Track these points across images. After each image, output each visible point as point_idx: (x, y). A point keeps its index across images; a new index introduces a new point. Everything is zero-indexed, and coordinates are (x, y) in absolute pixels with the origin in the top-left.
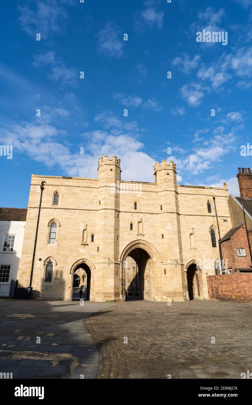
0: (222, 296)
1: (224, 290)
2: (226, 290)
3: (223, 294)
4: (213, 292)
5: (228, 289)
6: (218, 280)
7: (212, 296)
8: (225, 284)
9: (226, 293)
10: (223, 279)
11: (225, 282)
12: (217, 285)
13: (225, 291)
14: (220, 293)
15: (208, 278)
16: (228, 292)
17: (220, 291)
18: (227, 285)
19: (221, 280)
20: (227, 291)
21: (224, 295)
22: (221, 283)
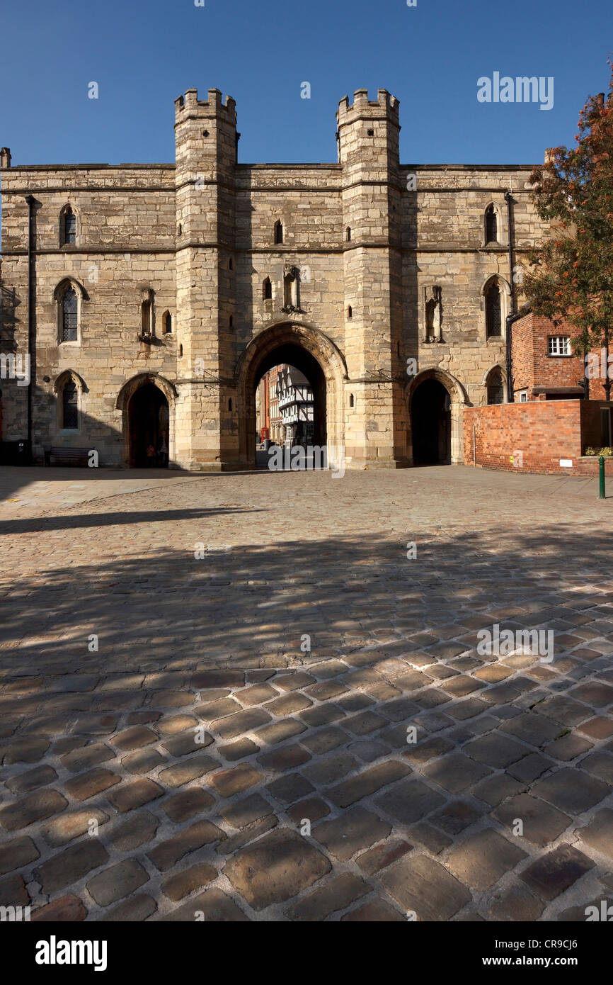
0: (488, 456)
1: (492, 443)
2: (498, 442)
3: (491, 453)
4: (472, 447)
5: (502, 440)
6: (484, 418)
7: (470, 456)
8: (497, 428)
9: (496, 450)
10: (494, 415)
11: (496, 424)
12: (481, 431)
13: (495, 446)
14: (485, 451)
15: (465, 414)
16: (501, 449)
17: (485, 445)
18: (501, 430)
19: (489, 418)
20: (499, 446)
21: (492, 455)
22: (489, 426)
